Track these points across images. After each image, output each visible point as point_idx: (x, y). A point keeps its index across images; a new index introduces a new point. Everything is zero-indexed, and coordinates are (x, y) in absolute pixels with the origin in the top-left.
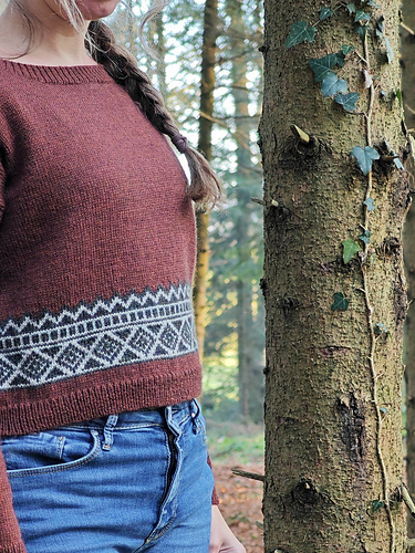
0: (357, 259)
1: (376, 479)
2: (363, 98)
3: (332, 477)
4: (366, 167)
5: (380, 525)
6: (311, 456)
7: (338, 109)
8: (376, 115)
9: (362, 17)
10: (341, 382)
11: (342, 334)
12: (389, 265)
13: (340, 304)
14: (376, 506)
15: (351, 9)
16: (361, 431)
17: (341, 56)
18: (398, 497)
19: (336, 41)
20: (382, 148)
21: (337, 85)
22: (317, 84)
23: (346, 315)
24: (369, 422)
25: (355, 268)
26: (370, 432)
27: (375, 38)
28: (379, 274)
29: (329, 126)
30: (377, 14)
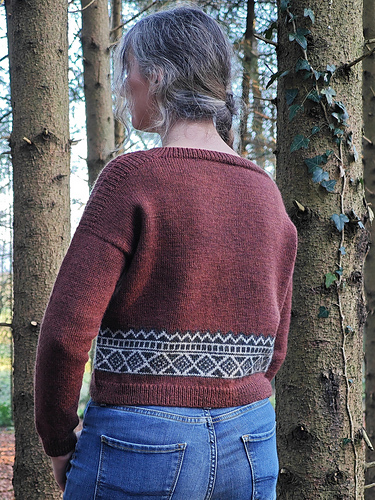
0: (334, 285)
1: (346, 424)
2: (339, 183)
3: (317, 423)
4: (340, 227)
5: (348, 454)
6: (305, 409)
7: (323, 191)
8: (347, 195)
9: (339, 132)
10: (323, 363)
11: (325, 333)
12: (354, 289)
13: (323, 313)
14: (346, 442)
15: (332, 127)
16: (336, 394)
17: (325, 156)
18: (360, 436)
19: (322, 148)
20: (351, 215)
21: (322, 175)
22: (310, 175)
23: (327, 321)
24: (342, 389)
25: (334, 291)
26: (342, 395)
27: (347, 146)
28: (348, 295)
29: (317, 201)
30: (348, 130)
